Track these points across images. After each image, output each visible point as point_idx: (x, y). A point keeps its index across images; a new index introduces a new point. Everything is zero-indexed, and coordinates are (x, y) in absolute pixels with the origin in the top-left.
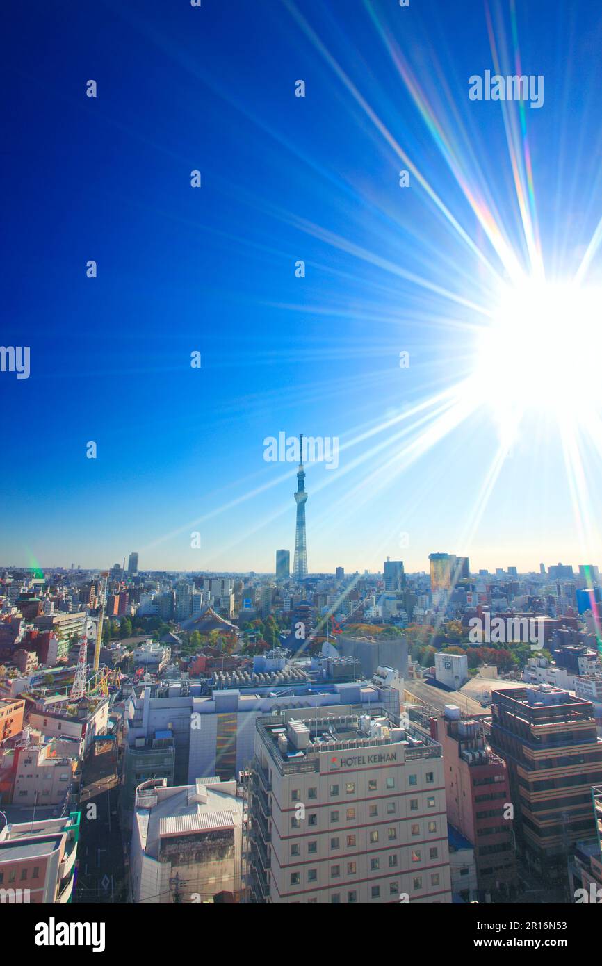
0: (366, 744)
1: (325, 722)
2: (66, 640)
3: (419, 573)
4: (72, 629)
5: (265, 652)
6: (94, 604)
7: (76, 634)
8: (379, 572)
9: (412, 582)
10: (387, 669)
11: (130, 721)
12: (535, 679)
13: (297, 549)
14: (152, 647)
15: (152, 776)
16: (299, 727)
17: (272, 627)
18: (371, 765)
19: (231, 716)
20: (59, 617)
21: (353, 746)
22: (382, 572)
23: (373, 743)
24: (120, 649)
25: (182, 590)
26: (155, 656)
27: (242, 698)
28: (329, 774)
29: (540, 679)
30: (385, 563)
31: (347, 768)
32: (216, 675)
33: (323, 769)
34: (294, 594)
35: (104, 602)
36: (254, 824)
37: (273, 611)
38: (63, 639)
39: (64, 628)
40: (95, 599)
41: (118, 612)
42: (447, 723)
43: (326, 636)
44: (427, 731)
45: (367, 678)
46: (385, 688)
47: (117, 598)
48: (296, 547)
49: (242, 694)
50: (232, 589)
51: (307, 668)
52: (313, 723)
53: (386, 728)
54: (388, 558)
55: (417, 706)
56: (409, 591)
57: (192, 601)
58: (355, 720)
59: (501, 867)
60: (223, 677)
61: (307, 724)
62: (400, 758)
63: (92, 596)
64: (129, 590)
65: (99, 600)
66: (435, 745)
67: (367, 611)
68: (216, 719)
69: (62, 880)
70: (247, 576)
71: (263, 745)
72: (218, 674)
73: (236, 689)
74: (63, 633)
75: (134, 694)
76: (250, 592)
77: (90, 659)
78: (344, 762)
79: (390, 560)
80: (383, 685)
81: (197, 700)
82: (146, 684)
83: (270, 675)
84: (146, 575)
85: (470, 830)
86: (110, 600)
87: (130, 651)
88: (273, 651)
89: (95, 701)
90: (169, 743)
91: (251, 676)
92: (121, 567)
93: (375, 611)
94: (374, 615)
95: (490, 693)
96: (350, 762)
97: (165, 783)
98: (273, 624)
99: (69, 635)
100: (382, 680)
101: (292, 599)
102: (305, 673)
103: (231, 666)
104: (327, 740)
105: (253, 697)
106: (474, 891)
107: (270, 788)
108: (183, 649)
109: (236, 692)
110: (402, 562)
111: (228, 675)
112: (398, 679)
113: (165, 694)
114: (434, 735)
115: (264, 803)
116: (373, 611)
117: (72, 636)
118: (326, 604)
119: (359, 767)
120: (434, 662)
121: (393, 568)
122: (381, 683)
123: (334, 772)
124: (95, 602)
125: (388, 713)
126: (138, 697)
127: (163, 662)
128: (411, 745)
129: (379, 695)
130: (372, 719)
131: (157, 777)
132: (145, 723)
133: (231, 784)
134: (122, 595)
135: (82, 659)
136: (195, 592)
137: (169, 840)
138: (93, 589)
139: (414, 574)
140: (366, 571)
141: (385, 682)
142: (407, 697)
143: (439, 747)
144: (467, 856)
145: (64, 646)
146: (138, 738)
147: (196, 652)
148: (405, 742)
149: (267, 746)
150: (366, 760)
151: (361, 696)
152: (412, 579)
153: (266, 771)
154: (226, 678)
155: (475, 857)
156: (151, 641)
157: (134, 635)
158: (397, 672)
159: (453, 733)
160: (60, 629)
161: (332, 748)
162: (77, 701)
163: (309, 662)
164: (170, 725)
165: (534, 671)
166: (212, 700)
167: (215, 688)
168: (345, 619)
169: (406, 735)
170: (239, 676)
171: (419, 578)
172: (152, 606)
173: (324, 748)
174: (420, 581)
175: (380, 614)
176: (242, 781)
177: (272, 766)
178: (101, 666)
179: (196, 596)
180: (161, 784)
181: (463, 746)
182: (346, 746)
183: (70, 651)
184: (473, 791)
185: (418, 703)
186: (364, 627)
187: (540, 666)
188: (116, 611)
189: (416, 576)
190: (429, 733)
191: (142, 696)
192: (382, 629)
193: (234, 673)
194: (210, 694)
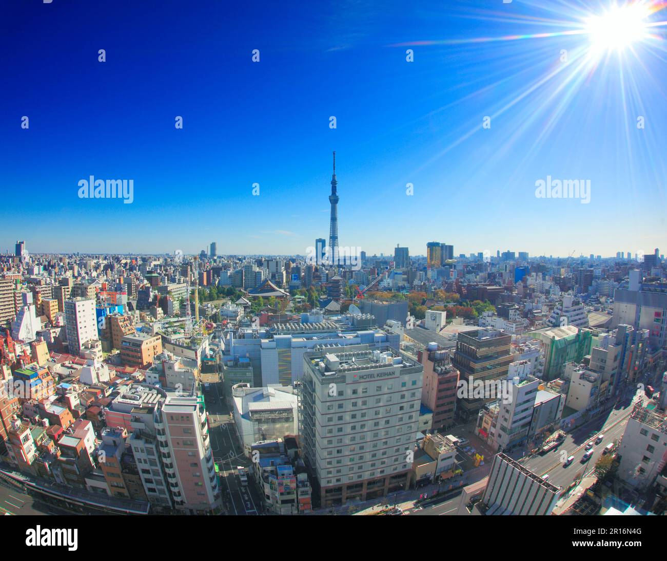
0: (376, 367)
1: (350, 355)
2: (177, 301)
3: (419, 256)
4: (179, 294)
5: (308, 311)
6: (191, 278)
7: (182, 298)
8: (391, 255)
9: (414, 263)
10: (393, 321)
11: (223, 351)
12: (484, 324)
13: (331, 238)
14: (231, 307)
15: (241, 381)
16: (332, 358)
17: (313, 294)
18: (379, 378)
19: (287, 351)
20: (171, 287)
21: (367, 368)
22: (393, 255)
23: (380, 366)
24: (211, 307)
25: (248, 268)
26: (234, 312)
27: (294, 340)
28: (351, 384)
29: (487, 324)
30: (396, 248)
31: (363, 380)
32: (275, 325)
33: (348, 381)
34: (329, 271)
35: (197, 276)
36: (304, 408)
37: (313, 283)
38: (175, 300)
39: (176, 293)
40: (191, 275)
41: (207, 284)
42: (428, 352)
43: (352, 300)
44: (415, 358)
45: (379, 328)
46: (391, 333)
47: (205, 274)
48: (330, 237)
49: (294, 337)
50: (283, 268)
51: (337, 321)
52: (342, 356)
53: (390, 357)
54: (398, 245)
55: (412, 343)
56: (411, 269)
57: (256, 276)
58: (370, 353)
59: (445, 419)
60: (280, 327)
61: (338, 356)
62: (397, 374)
63: (189, 272)
64: (213, 269)
65: (194, 275)
66: (420, 366)
67: (382, 283)
68: (277, 353)
69: (202, 424)
70: (294, 258)
71: (309, 368)
72: (277, 325)
73: (289, 334)
74: (175, 296)
75: (223, 336)
76: (297, 269)
77: (193, 313)
78: (362, 377)
79: (400, 247)
80: (390, 331)
81: (263, 341)
82: (229, 330)
83: (312, 325)
84: (222, 258)
85: (433, 405)
86: (201, 275)
87: (217, 309)
88: (314, 310)
89: (200, 338)
90: (247, 365)
91: (299, 326)
92: (206, 253)
93: (387, 282)
94: (386, 285)
95: (457, 334)
96: (365, 377)
97: (248, 385)
98: (313, 292)
99: (178, 298)
100: (389, 328)
101: (327, 274)
102: (337, 325)
103: (286, 320)
104: (351, 366)
105: (301, 340)
106: (429, 430)
107: (314, 391)
108: (252, 308)
109: (290, 336)
110: (408, 248)
111: (283, 326)
112: (400, 328)
113: (243, 336)
114: (420, 360)
115: (310, 398)
116: (385, 283)
117: (180, 298)
118: (352, 277)
119: (372, 379)
120: (425, 316)
121: (402, 253)
122: (388, 330)
123: (355, 382)
124: (191, 277)
125: (392, 349)
126: (226, 338)
127: (239, 317)
128: (405, 366)
129: (387, 338)
130: (381, 353)
131: (243, 382)
132: (232, 352)
133: (290, 388)
134: (208, 273)
135: (188, 314)
136: (257, 270)
137: (255, 412)
138: (189, 267)
139: (416, 257)
140: (382, 254)
141: (391, 330)
142: (405, 338)
143: (423, 367)
144: (429, 417)
145: (176, 305)
146: (229, 361)
147: (261, 311)
148: (402, 365)
149: (311, 368)
150: (376, 376)
151: (375, 338)
152: (415, 260)
153: (311, 382)
154: (282, 328)
155: (433, 417)
156: (230, 303)
157: (218, 298)
158: (400, 323)
159: (432, 358)
160: (173, 294)
161: (354, 369)
162: (190, 338)
163: (340, 317)
164: (248, 355)
165: (484, 319)
166: (273, 341)
167: (276, 334)
168: (366, 288)
169: (402, 361)
170: (291, 327)
171: (419, 260)
172: (229, 279)
173: (349, 370)
174: (420, 261)
175: (391, 285)
176: (296, 386)
177: (315, 379)
178: (200, 318)
179: (258, 272)
180: (246, 386)
181: (436, 365)
182: (363, 368)
183: (180, 308)
184: (438, 386)
185: (412, 342)
186: (379, 294)
187: (488, 316)
188: (205, 283)
189: (417, 258)
190: (417, 359)
191: (228, 337)
192: (391, 295)
193: (288, 324)
194: (272, 337)
